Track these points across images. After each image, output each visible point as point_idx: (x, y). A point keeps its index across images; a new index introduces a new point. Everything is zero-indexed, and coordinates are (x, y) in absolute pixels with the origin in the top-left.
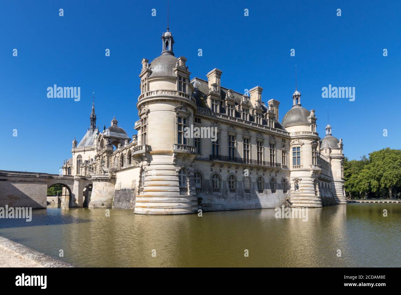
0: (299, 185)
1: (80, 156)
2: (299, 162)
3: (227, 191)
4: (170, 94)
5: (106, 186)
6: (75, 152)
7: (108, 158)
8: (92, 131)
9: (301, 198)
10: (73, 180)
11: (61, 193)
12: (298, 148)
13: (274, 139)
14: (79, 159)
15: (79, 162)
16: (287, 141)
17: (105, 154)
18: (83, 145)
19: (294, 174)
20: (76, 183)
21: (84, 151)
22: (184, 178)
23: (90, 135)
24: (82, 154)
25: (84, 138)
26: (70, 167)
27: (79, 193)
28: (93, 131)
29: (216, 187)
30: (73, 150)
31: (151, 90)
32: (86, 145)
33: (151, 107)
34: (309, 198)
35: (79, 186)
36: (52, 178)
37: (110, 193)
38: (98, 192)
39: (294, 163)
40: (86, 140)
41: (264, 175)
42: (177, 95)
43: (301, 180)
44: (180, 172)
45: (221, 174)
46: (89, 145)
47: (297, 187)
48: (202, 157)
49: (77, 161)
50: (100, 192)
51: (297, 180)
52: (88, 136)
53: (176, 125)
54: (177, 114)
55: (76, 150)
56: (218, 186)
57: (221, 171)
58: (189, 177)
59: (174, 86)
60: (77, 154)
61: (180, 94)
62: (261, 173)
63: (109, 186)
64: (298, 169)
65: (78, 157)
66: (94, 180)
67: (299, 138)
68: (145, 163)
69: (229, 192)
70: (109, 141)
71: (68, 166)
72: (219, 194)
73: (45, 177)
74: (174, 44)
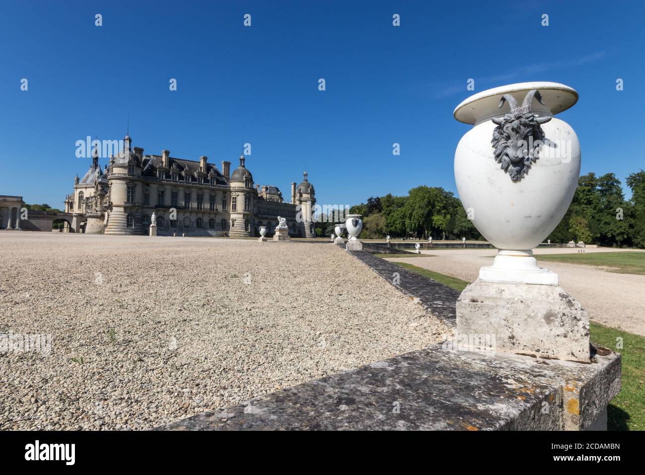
0: (235, 224)
1: (81, 193)
2: (235, 209)
3: (168, 227)
4: (123, 176)
5: (97, 221)
6: (77, 188)
7: (101, 200)
8: (94, 169)
9: (234, 233)
10: (72, 217)
11: (63, 225)
12: (235, 198)
13: (215, 192)
14: (80, 195)
15: (81, 198)
16: (228, 193)
17: (99, 197)
18: (85, 181)
19: (233, 216)
20: (75, 219)
21: (86, 188)
22: (131, 219)
23: (92, 172)
24: (84, 190)
25: (86, 175)
26: (72, 202)
27: (77, 227)
28: (96, 169)
29: (161, 223)
30: (75, 186)
31: (114, 172)
32: (88, 182)
33: (113, 181)
34: (239, 233)
35: (77, 221)
36: (56, 215)
37: (100, 227)
38: (90, 226)
39: (233, 209)
40: (88, 177)
41: (203, 216)
42: (127, 176)
43: (236, 220)
44: (128, 216)
45: (165, 216)
46: (91, 182)
47: (233, 225)
48: (149, 206)
49: (79, 197)
50: (92, 226)
51: (234, 221)
52: (90, 173)
53: (126, 192)
54: (127, 185)
55: (78, 186)
56: (162, 223)
57: (164, 214)
58: (134, 219)
59: (126, 171)
60: (79, 190)
61: (129, 175)
62: (200, 215)
63: (99, 222)
64: (235, 212)
65: (79, 193)
66: (88, 217)
67: (236, 191)
68: (109, 211)
69: (170, 227)
70: (102, 187)
71: (70, 201)
72: (162, 228)
73: (51, 214)
74: (132, 142)
